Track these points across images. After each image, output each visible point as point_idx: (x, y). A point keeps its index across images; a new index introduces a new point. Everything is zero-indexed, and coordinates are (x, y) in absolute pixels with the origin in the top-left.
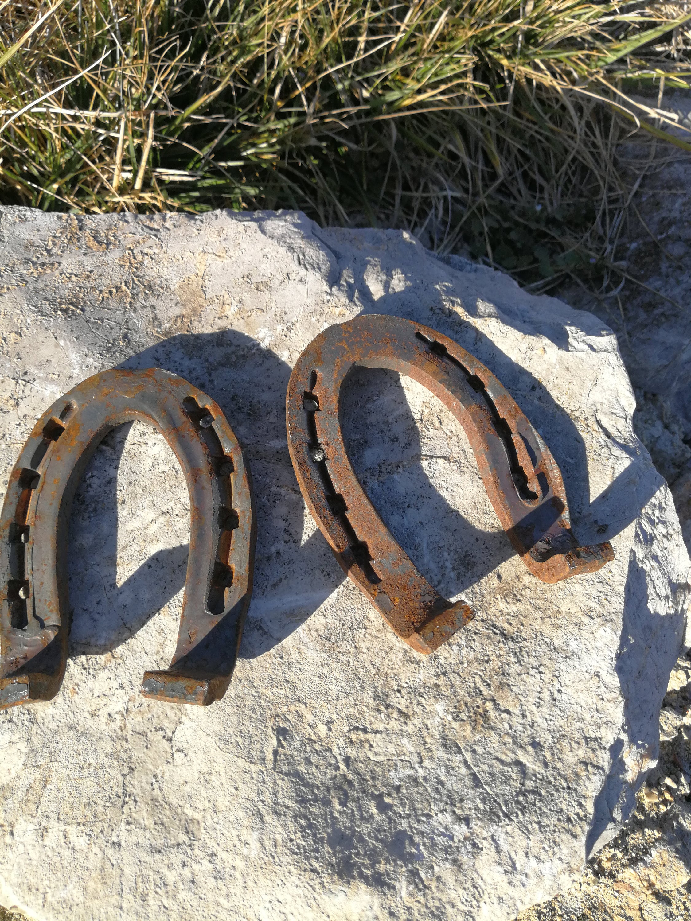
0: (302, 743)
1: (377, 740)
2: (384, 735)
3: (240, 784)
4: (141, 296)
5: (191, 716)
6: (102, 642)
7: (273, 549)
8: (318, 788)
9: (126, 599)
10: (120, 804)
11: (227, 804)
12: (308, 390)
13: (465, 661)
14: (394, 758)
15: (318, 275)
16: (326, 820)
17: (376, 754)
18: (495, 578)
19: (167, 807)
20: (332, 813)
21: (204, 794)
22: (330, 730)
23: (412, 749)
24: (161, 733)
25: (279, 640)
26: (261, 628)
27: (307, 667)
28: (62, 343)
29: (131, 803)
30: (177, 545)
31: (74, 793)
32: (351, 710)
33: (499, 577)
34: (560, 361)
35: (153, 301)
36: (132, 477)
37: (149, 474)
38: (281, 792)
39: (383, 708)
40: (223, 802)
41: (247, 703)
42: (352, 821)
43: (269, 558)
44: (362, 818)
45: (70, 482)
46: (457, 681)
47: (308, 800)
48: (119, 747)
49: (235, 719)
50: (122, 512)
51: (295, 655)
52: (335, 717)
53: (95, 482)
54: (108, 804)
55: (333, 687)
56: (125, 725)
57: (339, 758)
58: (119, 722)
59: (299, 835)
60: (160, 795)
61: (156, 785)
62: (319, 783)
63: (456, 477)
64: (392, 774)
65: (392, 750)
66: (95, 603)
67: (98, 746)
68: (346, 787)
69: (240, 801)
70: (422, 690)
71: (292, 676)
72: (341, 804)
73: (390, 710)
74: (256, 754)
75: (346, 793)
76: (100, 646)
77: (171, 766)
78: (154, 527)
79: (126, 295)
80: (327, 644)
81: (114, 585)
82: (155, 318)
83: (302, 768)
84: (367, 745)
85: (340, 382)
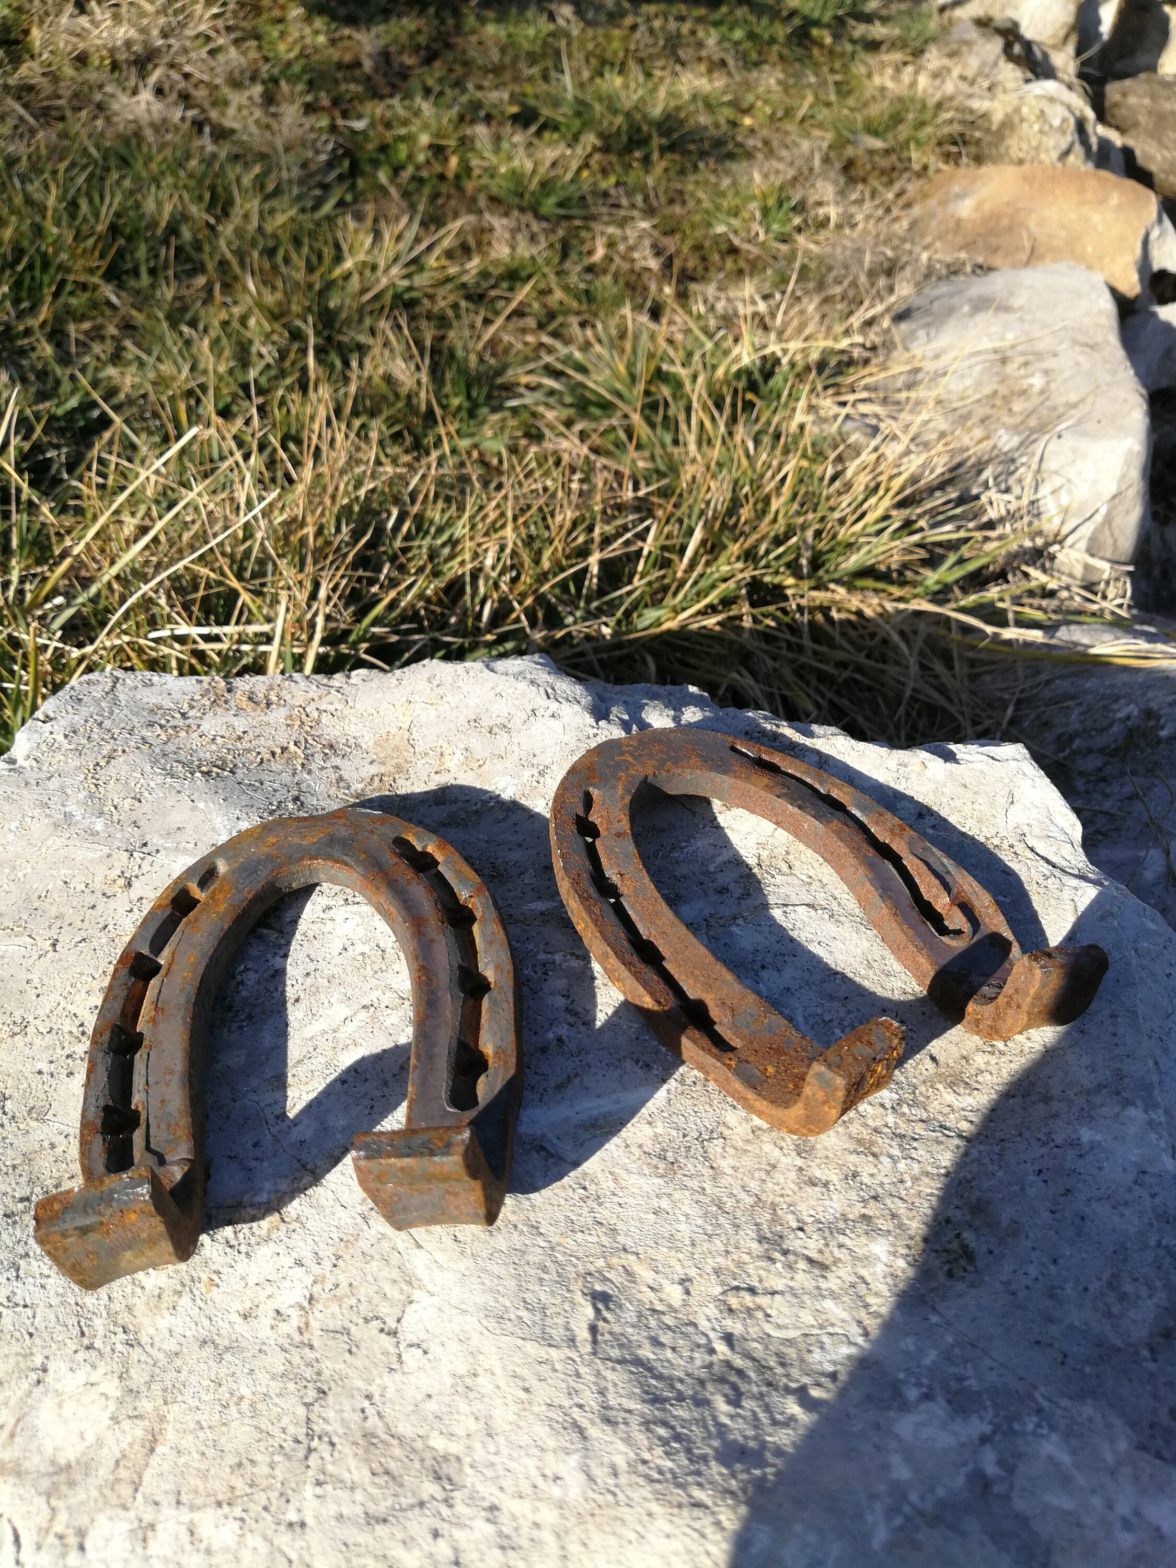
0: (640, 1315)
1: (778, 1307)
2: (788, 1297)
3: (533, 1383)
4: (318, 757)
5: (431, 1288)
6: (263, 1197)
7: (551, 1035)
8: (681, 1381)
9: (306, 1132)
10: (301, 1454)
11: (512, 1417)
12: (581, 813)
13: (907, 1178)
14: (815, 1331)
15: (577, 707)
16: (705, 1427)
17: (779, 1327)
18: (928, 1061)
19: (395, 1442)
20: (715, 1418)
21: (464, 1407)
22: (688, 1292)
23: (845, 1315)
24: (376, 1324)
25: (576, 1164)
26: (543, 1148)
27: (631, 1200)
28: (201, 805)
29: (324, 1449)
30: (388, 1045)
31: (210, 1452)
32: (721, 1260)
33: (933, 1059)
34: (951, 776)
35: (337, 761)
36: (311, 967)
37: (339, 960)
38: (612, 1389)
39: (777, 1255)
40: (502, 1416)
41: (531, 1258)
42: (756, 1427)
43: (544, 1050)
44: (775, 1423)
45: (213, 962)
46: (901, 1208)
47: (667, 1400)
48: (296, 1360)
49: (512, 1284)
50: (294, 1014)
51: (607, 1184)
52: (693, 1272)
53: (251, 978)
54: (277, 1458)
55: (682, 1227)
56: (307, 1325)
57: (712, 1335)
58: (295, 1319)
59: (659, 1451)
60: (380, 1424)
61: (370, 1411)
62: (681, 1375)
63: (831, 928)
64: (817, 1356)
65: (807, 1318)
66: (249, 1146)
67: (256, 1364)
68: (734, 1378)
69: (536, 1409)
70: (841, 1225)
71: (604, 1214)
72: (729, 1402)
73: (791, 1258)
74: (557, 1334)
75: (735, 1388)
76: (258, 1206)
77: (397, 1376)
78: (350, 1027)
79: (296, 756)
80: (662, 1165)
81: (283, 1115)
82: (341, 779)
83: (647, 1352)
84: (760, 1315)
85: (628, 799)
